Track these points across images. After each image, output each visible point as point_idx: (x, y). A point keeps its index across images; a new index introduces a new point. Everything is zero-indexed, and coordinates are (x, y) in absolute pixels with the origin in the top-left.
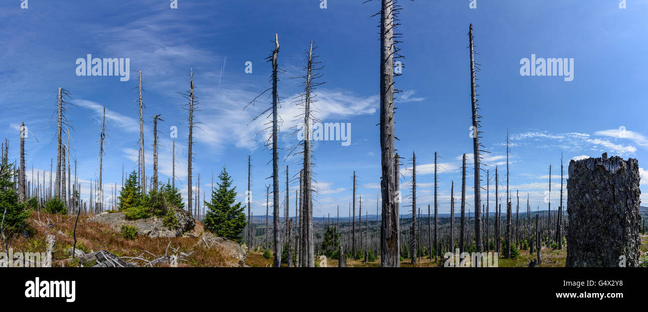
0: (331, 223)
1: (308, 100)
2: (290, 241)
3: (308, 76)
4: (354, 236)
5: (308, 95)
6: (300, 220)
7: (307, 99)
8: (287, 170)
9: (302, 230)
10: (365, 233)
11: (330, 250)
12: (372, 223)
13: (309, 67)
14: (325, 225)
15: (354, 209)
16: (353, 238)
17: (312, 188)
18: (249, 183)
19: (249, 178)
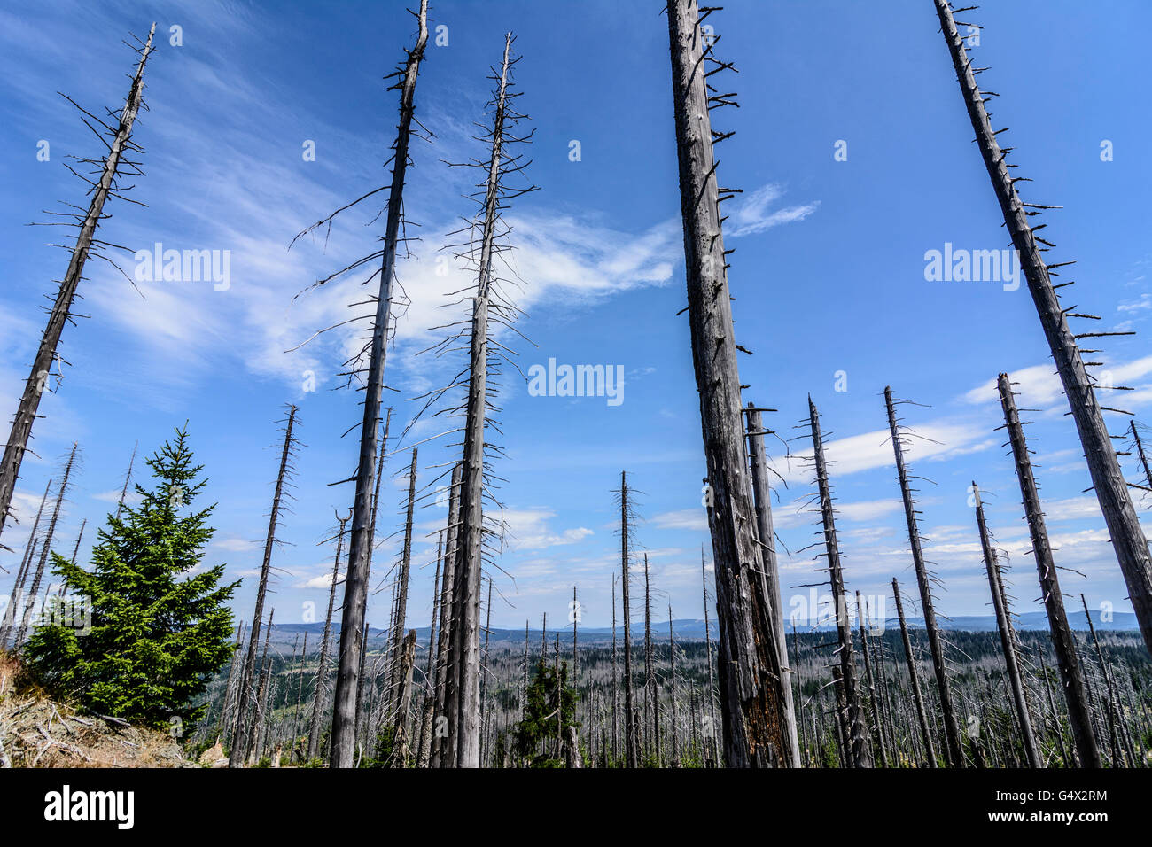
0: (551, 650)
1: (487, 242)
2: (401, 718)
3: (492, 162)
4: (628, 698)
5: (489, 226)
6: (442, 635)
7: (485, 240)
8: (413, 466)
9: (444, 676)
10: (669, 689)
11: (546, 756)
12: (692, 649)
13: (498, 132)
14: (533, 659)
15: (626, 598)
16: (628, 705)
17: (486, 524)
18: (276, 502)
19: (279, 483)
